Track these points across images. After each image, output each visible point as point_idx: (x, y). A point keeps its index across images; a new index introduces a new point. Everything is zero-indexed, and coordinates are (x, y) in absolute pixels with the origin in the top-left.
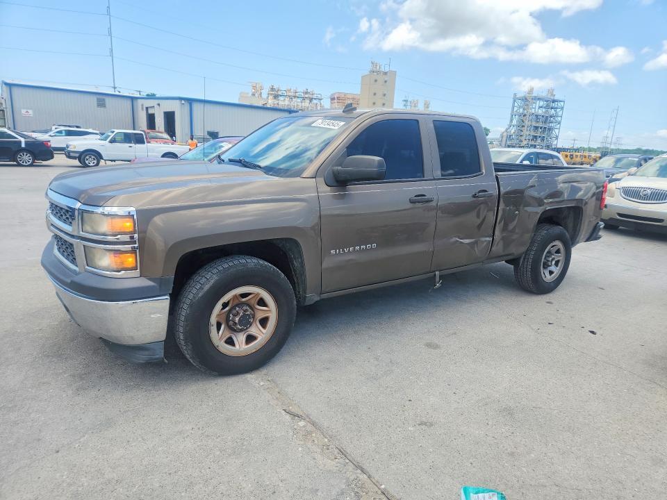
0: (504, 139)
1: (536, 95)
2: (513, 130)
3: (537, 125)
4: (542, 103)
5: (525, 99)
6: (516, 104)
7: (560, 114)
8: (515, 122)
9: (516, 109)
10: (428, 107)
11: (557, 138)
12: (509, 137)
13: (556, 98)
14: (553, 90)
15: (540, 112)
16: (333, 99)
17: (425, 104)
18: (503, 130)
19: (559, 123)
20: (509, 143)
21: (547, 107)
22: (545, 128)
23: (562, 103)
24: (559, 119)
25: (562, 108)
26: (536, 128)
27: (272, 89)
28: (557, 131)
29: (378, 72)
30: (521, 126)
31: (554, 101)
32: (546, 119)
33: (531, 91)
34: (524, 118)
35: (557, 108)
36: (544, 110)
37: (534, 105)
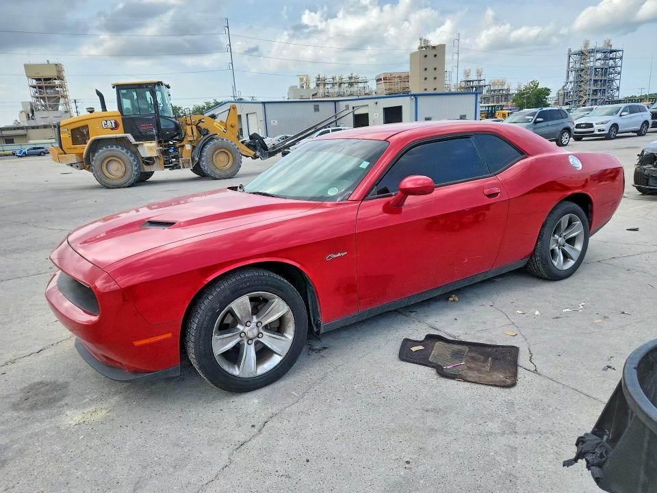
0: (561, 98)
1: (593, 48)
2: (570, 86)
3: (597, 78)
4: (599, 55)
5: (581, 53)
6: (571, 60)
7: (619, 64)
8: (571, 79)
9: (571, 65)
10: (480, 75)
11: (618, 89)
12: (566, 94)
13: (613, 48)
14: (609, 41)
15: (598, 64)
16: (379, 80)
17: (477, 73)
18: (561, 87)
19: (619, 73)
20: (566, 100)
21: (606, 58)
22: (605, 80)
23: (621, 53)
24: (619, 69)
25: (621, 58)
26: (596, 81)
27: (318, 79)
28: (617, 82)
29: (427, 47)
30: (579, 82)
31: (612, 52)
32: (605, 71)
33: (587, 44)
34: (582, 73)
35: (616, 58)
36: (603, 62)
37: (592, 59)
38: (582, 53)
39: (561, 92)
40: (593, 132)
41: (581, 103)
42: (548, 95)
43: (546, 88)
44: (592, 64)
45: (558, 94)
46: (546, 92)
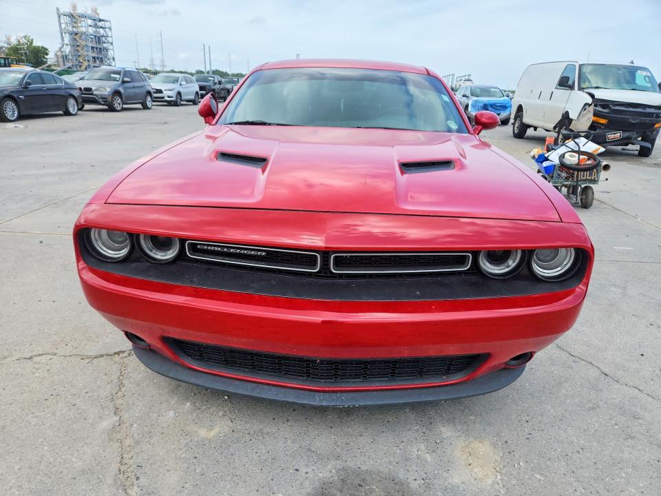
0: (61, 60)
1: (82, 13)
2: (67, 49)
3: (92, 46)
4: (89, 22)
6: (62, 21)
7: (110, 34)
8: (66, 41)
9: (63, 26)
11: (113, 59)
12: (65, 57)
13: (101, 17)
14: (96, 9)
15: (90, 30)
18: (57, 49)
19: (112, 44)
21: (96, 26)
22: (100, 48)
23: (109, 23)
24: (110, 39)
25: (110, 29)
28: (111, 52)
30: (75, 46)
31: (100, 20)
32: (98, 39)
33: (74, 7)
34: (77, 37)
35: (105, 28)
36: (94, 29)
37: (83, 24)
38: (72, 16)
39: (59, 54)
40: (163, 98)
41: (83, 68)
42: (47, 54)
43: (43, 47)
44: (84, 29)
45: (56, 55)
46: (44, 51)
